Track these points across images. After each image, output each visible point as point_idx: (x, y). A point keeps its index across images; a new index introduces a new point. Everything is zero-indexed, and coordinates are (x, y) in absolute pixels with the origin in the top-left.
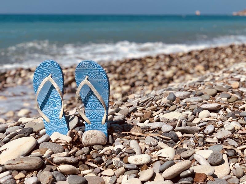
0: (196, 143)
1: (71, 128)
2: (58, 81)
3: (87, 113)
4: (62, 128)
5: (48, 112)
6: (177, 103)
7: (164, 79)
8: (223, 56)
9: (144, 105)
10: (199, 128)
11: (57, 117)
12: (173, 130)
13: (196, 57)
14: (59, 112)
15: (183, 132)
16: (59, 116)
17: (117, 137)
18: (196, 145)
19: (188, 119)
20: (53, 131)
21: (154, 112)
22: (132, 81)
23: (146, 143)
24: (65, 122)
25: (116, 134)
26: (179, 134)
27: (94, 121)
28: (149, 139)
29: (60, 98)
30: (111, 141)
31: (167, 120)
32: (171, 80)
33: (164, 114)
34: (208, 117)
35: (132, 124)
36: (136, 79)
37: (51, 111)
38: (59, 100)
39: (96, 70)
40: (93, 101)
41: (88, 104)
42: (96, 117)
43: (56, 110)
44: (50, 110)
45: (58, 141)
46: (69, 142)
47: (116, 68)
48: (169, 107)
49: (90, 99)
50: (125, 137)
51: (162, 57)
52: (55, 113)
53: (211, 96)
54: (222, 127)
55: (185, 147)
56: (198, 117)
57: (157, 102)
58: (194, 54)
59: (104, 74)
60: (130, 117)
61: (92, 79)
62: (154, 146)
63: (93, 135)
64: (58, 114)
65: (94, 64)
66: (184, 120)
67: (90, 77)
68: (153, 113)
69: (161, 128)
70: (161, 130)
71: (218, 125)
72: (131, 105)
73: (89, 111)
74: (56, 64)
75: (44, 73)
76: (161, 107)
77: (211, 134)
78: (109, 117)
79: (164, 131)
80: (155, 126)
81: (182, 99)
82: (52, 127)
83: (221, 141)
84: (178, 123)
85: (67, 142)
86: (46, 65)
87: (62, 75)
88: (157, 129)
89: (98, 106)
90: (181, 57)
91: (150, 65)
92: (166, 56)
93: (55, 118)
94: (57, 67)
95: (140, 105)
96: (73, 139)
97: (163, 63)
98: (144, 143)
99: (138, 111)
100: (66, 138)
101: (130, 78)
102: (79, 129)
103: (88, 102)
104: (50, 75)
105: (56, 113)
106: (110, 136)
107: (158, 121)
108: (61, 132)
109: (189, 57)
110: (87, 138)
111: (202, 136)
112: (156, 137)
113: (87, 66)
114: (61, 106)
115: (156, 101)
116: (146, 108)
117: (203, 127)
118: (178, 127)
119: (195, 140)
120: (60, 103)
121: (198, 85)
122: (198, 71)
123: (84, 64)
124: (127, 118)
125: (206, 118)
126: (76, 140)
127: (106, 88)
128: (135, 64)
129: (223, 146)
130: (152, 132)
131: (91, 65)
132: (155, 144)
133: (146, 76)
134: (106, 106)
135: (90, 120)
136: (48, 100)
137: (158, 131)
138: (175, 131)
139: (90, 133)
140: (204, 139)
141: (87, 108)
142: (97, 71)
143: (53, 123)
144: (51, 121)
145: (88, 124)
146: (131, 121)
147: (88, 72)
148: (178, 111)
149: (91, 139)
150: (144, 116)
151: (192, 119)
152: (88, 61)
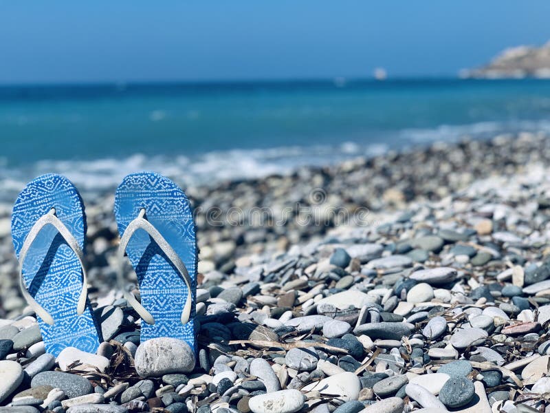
0: (407, 361)
1: (106, 337)
2: (72, 224)
3: (144, 298)
4: (84, 338)
5: (50, 299)
6: (353, 270)
8: (445, 168)
9: (275, 278)
10: (412, 326)
11: (72, 312)
12: (350, 331)
13: (385, 172)
14: (76, 299)
15: (374, 335)
16: (76, 308)
17: (217, 354)
18: (408, 365)
19: (383, 306)
20: (63, 344)
21: (300, 293)
22: (237, 232)
23: (290, 365)
24: (91, 321)
25: (217, 345)
26: (366, 341)
27: (163, 316)
28: (295, 356)
29: (77, 266)
30: (204, 364)
31: (334, 311)
33: (324, 296)
34: (428, 300)
35: (251, 322)
36: (245, 227)
37: (56, 297)
38: (76, 270)
39: (165, 194)
40: (160, 268)
41: (146, 277)
42: (168, 306)
43: (68, 293)
44: (53, 294)
45: (76, 368)
46: (102, 370)
47: (198, 202)
48: (337, 281)
49: (151, 264)
50: (237, 352)
51: (305, 174)
52: (67, 301)
53: (431, 254)
54: (464, 320)
55: (380, 369)
56: (406, 300)
57: (308, 271)
58: (380, 164)
59: (183, 202)
60: (245, 306)
61: (156, 215)
62: (310, 371)
63: (162, 348)
64: (74, 304)
65: (158, 180)
66: (374, 309)
67: (150, 210)
68: (299, 296)
69: (322, 328)
70: (322, 334)
71: (454, 318)
72: (245, 279)
73: (150, 292)
74: (67, 184)
75: (37, 205)
76: (317, 281)
77: (439, 338)
78: (199, 306)
79: (329, 336)
80: (308, 325)
81: (364, 263)
82: (59, 336)
83: (465, 352)
84: (361, 315)
85: (98, 370)
86: (43, 185)
87: (81, 208)
88: (312, 332)
89: (171, 281)
91: (277, 193)
92: (315, 171)
93: (66, 314)
94: (68, 191)
95: (268, 279)
96: (112, 363)
97: (307, 189)
98: (284, 366)
99: (262, 292)
100: (97, 362)
101: (233, 227)
102: (127, 338)
103: (147, 270)
104: (52, 211)
105: (69, 302)
106: (202, 352)
107: (314, 312)
108: (81, 346)
109: (368, 173)
110: (148, 357)
111: (420, 342)
112: (313, 350)
113: (141, 185)
114: (80, 284)
115: (304, 268)
116: (280, 285)
117: (421, 323)
118: (362, 323)
119: (403, 352)
120: (79, 276)
121: (398, 230)
122: (391, 204)
123: (136, 179)
124: (237, 309)
125: (426, 301)
126: (121, 364)
127: (189, 236)
128: (242, 194)
129: (473, 363)
130: (302, 339)
131: (151, 183)
132: (311, 365)
134: (191, 279)
135: (152, 314)
136: (48, 270)
137: (314, 336)
138: (353, 334)
139: (154, 345)
140: (425, 351)
141: (144, 285)
142: (166, 196)
143: (61, 325)
144: (56, 320)
145: (149, 325)
146: (250, 317)
147: (146, 199)
148: (358, 288)
149: (157, 360)
150: (278, 303)
151: (393, 306)
152: (144, 174)
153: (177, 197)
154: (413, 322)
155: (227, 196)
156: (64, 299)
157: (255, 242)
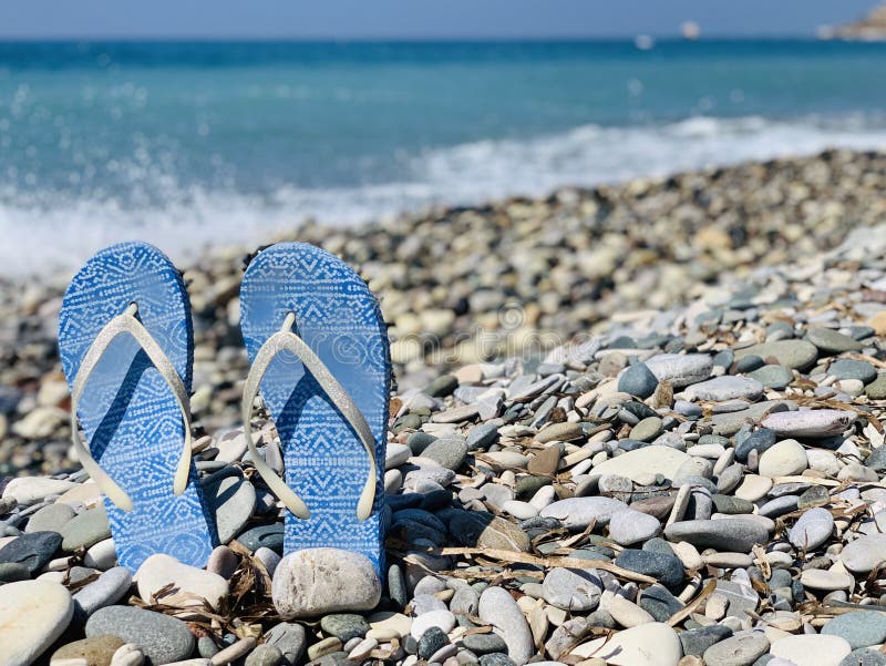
0: (762, 596)
1: (223, 536)
2: (167, 333)
3: (292, 471)
4: (186, 538)
5: (126, 465)
6: (660, 404)
7: (581, 282)
8: (799, 192)
9: (523, 412)
10: (769, 524)
11: (164, 490)
12: (660, 533)
13: (698, 198)
14: (172, 467)
15: (702, 542)
16: (171, 483)
17: (421, 574)
18: (764, 602)
19: (715, 480)
20: (148, 547)
21: (569, 447)
22: (459, 291)
23: (551, 601)
24: (197, 508)
25: (421, 558)
26: (689, 555)
27: (324, 504)
28: (561, 585)
29: (175, 407)
30: (396, 592)
31: (629, 489)
32: (605, 285)
33: (611, 455)
34: (798, 472)
35: (481, 507)
36: (472, 283)
37: (137, 461)
38: (173, 415)
39: (332, 288)
40: (320, 419)
41: (295, 435)
42: (333, 487)
43: (159, 456)
44: (132, 455)
45: (166, 601)
46: (214, 603)
47: (397, 240)
48: (632, 425)
49: (304, 412)
50: (456, 572)
51: (568, 198)
52: (155, 470)
53: (795, 372)
55: (713, 610)
56: (756, 471)
57: (580, 402)
58: (690, 183)
59: (363, 303)
60: (472, 470)
61: (315, 325)
62: (585, 613)
63: (321, 569)
64: (169, 476)
65: (320, 261)
66: (700, 489)
67: (303, 315)
68: (566, 454)
69: (608, 522)
70: (608, 533)
71: (846, 511)
72: (470, 412)
73: (303, 462)
74: (158, 261)
75: (106, 298)
76: (597, 424)
77: (820, 549)
78: (391, 476)
79: (622, 540)
80: (582, 515)
81: (679, 389)
82: (142, 532)
83: (868, 579)
84: (678, 501)
85: (207, 604)
86: (115, 262)
87: (182, 305)
88: (589, 529)
89: (340, 443)
90: (641, 197)
91: (524, 228)
92: (583, 193)
93: (154, 492)
94: (160, 273)
95: (510, 414)
96: (232, 588)
97: (573, 223)
98: (540, 601)
99: (502, 440)
100: (206, 586)
101: (452, 282)
102: (261, 538)
103: (297, 422)
104: (132, 309)
105: (160, 471)
106: (394, 570)
107: (593, 490)
108: (180, 552)
109: (672, 197)
110: (297, 583)
111: (787, 558)
112: (592, 572)
113: (289, 270)
114: (180, 440)
115: (575, 397)
116: (532, 429)
117: (785, 517)
118: (677, 520)
119: (755, 578)
120: (178, 426)
121: (735, 323)
122: (708, 252)
123: (279, 259)
124: (458, 478)
125: (793, 474)
126: (249, 592)
127: (373, 364)
128: (468, 227)
130: (571, 545)
131: (307, 266)
132: (590, 601)
133: (510, 270)
134: (376, 441)
135: (306, 501)
136: (123, 413)
137: (594, 538)
138: (666, 538)
139: (308, 563)
140: (794, 573)
141: (292, 449)
142: (334, 291)
143: (145, 513)
144: (137, 504)
145: (299, 521)
146: (480, 494)
147: (297, 295)
148: (668, 440)
149: (313, 588)
150: (529, 466)
151: (734, 482)
152: (294, 250)
153: (354, 293)
154: (772, 515)
155: (443, 231)
156: (151, 467)
157: (487, 311)
